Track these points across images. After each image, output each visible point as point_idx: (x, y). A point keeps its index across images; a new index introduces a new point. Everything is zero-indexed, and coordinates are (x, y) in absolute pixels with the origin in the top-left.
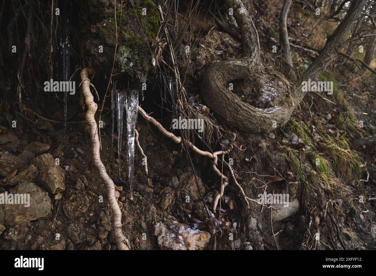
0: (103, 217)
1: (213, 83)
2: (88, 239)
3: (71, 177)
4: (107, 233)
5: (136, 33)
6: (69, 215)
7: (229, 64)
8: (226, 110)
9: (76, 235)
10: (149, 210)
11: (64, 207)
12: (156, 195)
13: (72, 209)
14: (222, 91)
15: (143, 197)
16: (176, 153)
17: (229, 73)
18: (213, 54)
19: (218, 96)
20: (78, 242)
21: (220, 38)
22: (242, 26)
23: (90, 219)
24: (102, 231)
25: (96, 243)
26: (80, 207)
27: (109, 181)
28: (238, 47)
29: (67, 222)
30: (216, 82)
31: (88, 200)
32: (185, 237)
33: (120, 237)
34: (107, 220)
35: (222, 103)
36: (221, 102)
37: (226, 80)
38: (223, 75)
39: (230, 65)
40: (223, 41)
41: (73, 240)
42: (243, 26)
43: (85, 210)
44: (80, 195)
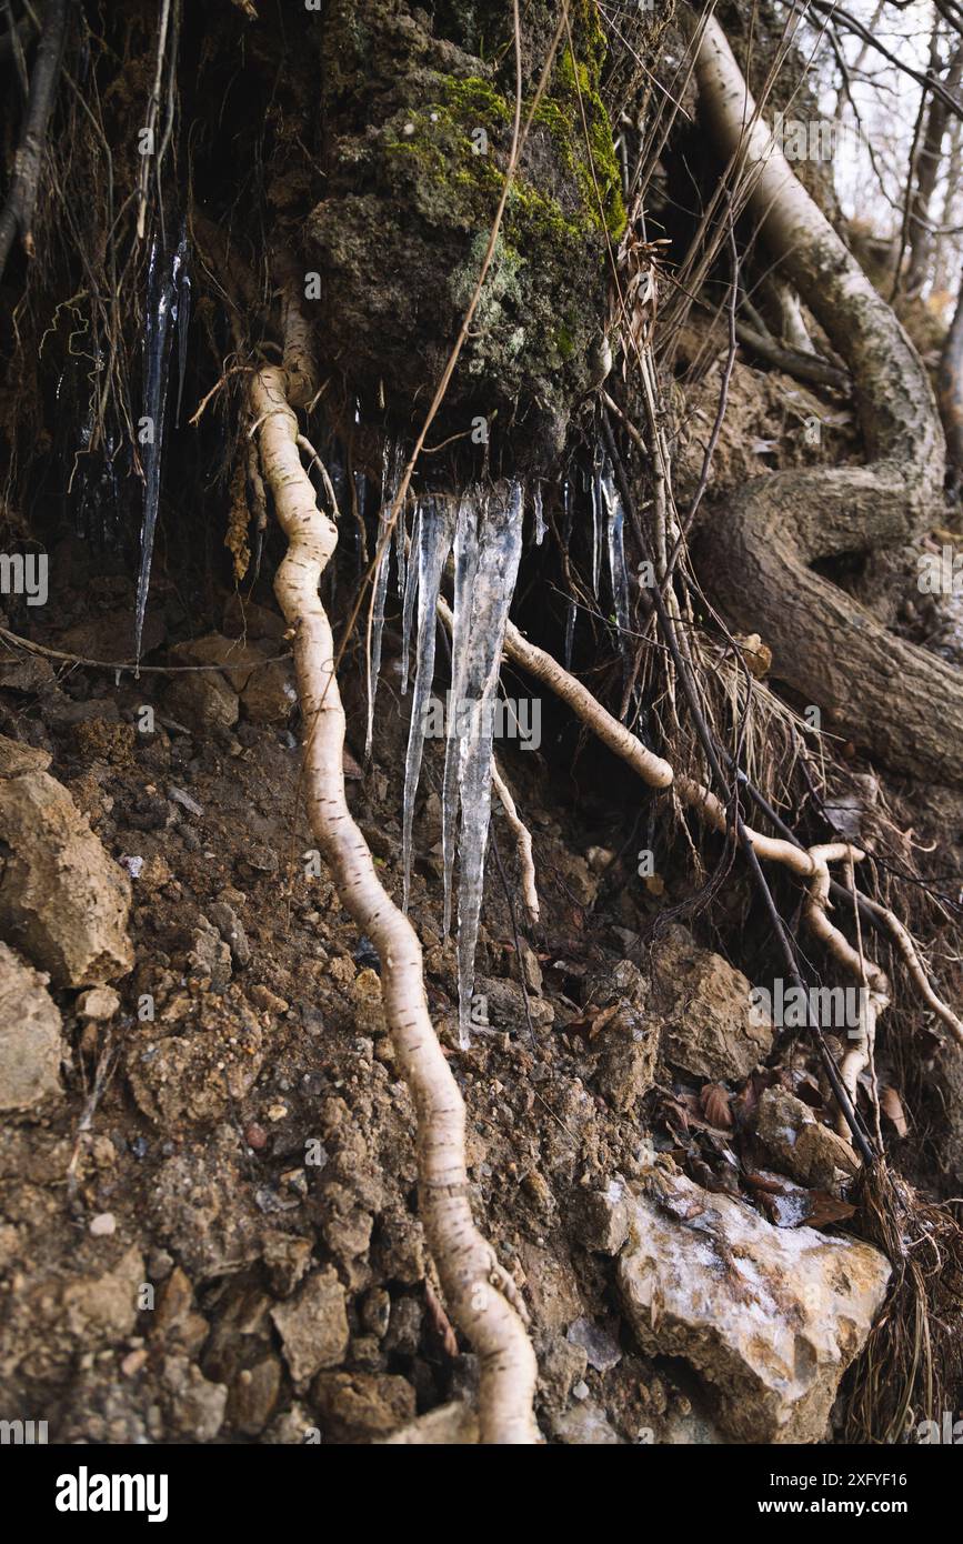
0: (343, 1129)
1: (762, 554)
2: (275, 1253)
3: (155, 911)
4: (367, 1223)
5: (547, 195)
6: (158, 1108)
7: (827, 481)
8: (832, 670)
9: (204, 1224)
10: (558, 1107)
11: (131, 1061)
12: (571, 1039)
13: (174, 1071)
14: (806, 589)
15: (513, 1037)
16: (606, 855)
17: (823, 520)
18: (739, 451)
19: (793, 606)
20: (213, 1271)
21: (762, 390)
22: (856, 345)
23: (271, 1139)
24: (346, 1211)
25: (321, 1279)
26: (221, 1065)
27: (395, 924)
28: (839, 427)
29: (147, 1149)
30: (777, 550)
31: (258, 1029)
32: (770, 1268)
33: (470, 1248)
34: (364, 1147)
35: (811, 639)
36: (810, 635)
37: (810, 549)
38: (799, 528)
39: (831, 487)
40: (774, 404)
41: (185, 1256)
42: (861, 344)
43: (242, 1084)
44: (216, 1001)
